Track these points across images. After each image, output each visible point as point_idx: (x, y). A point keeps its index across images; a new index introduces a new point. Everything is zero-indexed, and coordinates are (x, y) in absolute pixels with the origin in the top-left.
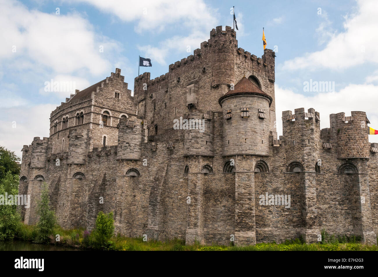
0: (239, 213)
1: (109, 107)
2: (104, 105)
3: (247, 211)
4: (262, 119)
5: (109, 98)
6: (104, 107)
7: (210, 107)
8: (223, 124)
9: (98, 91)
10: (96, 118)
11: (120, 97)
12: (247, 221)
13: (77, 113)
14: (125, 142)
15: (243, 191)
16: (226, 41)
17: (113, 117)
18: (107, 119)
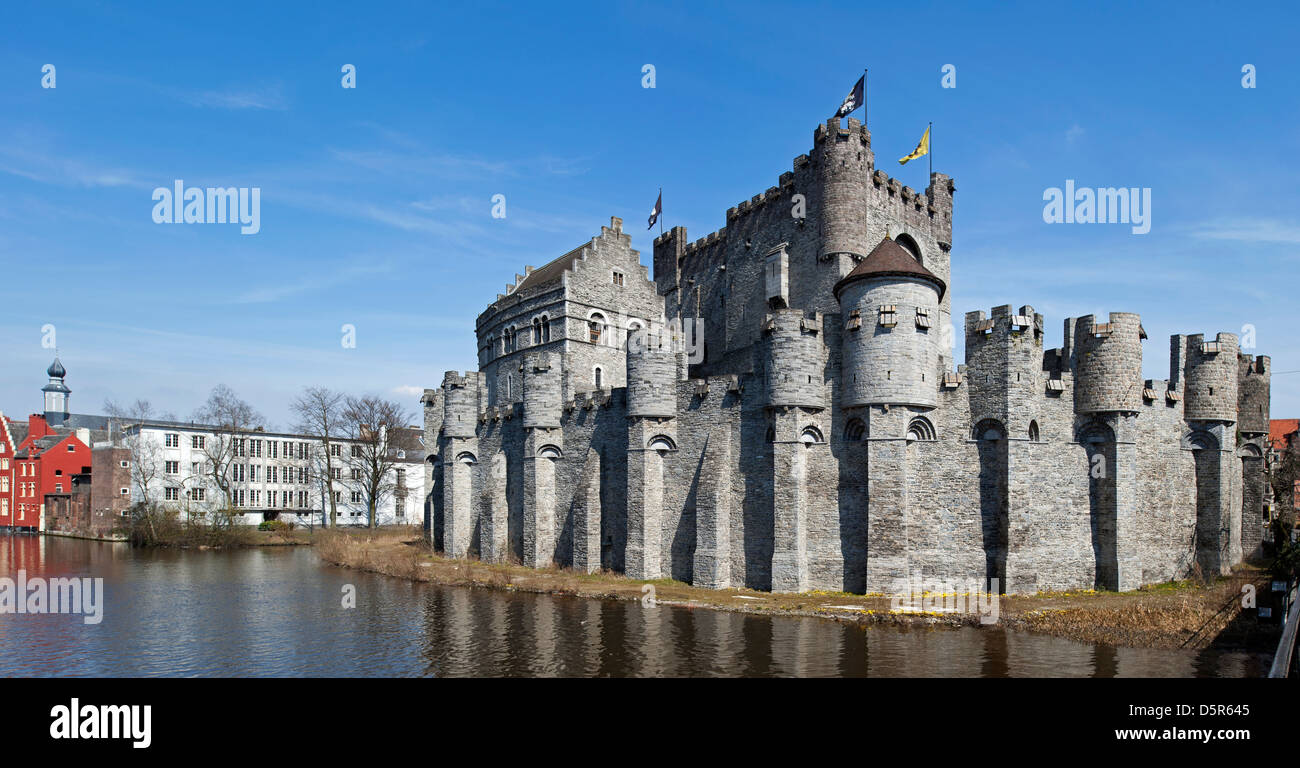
0: (875, 521)
1: (602, 303)
2: (591, 300)
3: (890, 518)
4: (922, 329)
5: (601, 283)
8: (842, 341)
9: (576, 268)
10: (578, 329)
11: (624, 282)
12: (891, 537)
13: (534, 318)
14: (641, 379)
15: (884, 477)
16: (849, 153)
17: (611, 326)
18: (600, 331)
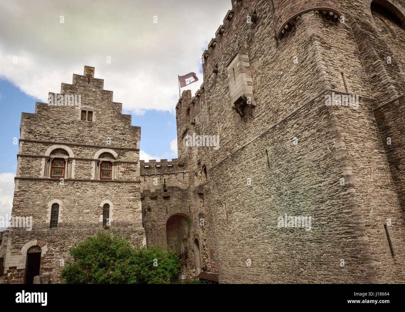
1: (66, 139)
2: (51, 138)
5: (65, 121)
6: (53, 141)
7: (284, 88)
10: (32, 167)
11: (94, 117)
17: (77, 159)
18: (65, 166)
